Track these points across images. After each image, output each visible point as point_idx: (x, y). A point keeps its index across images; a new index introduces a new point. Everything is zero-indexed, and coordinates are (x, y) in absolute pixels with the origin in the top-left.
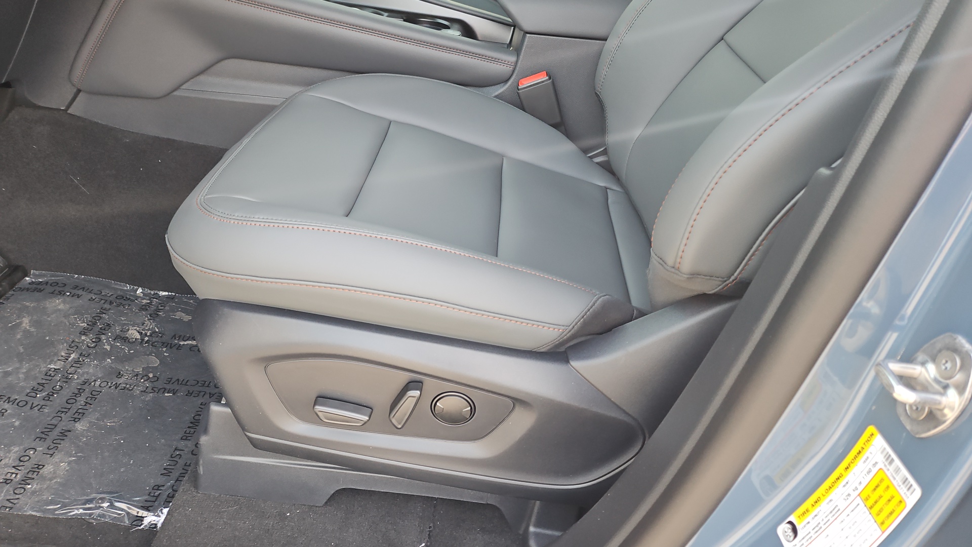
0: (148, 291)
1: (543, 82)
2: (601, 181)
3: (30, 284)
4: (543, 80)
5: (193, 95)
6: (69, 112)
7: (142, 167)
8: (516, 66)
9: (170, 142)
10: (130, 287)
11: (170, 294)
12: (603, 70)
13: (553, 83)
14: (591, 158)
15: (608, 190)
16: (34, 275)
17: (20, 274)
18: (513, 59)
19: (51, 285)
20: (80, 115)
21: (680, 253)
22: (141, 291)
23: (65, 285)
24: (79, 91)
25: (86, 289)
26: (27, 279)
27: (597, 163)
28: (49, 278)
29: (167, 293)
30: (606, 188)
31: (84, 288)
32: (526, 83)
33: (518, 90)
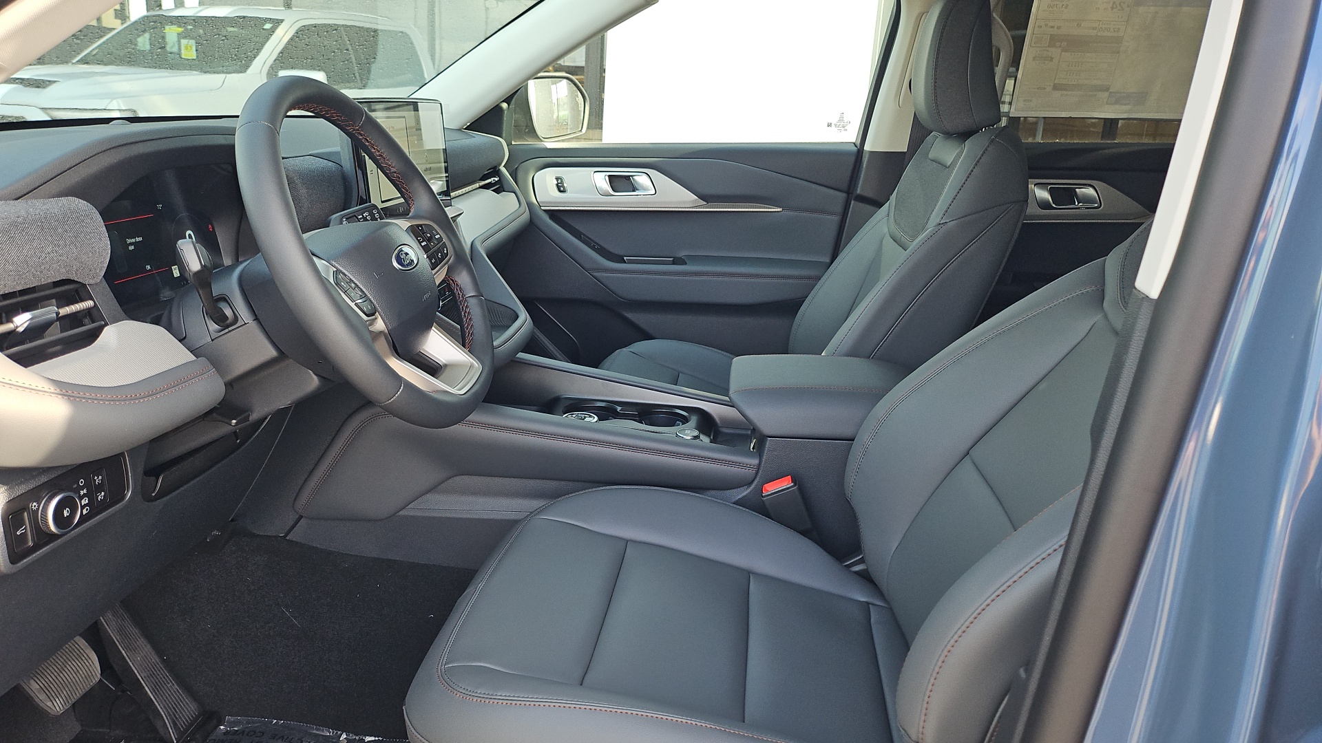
0: (352, 737)
1: (788, 488)
2: (860, 595)
3: (225, 734)
4: (788, 486)
5: (419, 514)
6: (288, 538)
7: (359, 593)
8: (758, 470)
9: (390, 563)
10: (333, 732)
11: (377, 739)
12: (851, 478)
13: (800, 489)
14: (849, 566)
15: (870, 605)
16: (229, 722)
17: (215, 722)
18: (755, 461)
19: (248, 735)
20: (299, 541)
21: (921, 729)
22: (345, 736)
23: (263, 734)
24: (301, 517)
25: (285, 737)
26: (222, 727)
27: (856, 573)
28: (245, 726)
29: (373, 738)
30: (868, 603)
31: (283, 737)
32: (771, 488)
33: (763, 497)
